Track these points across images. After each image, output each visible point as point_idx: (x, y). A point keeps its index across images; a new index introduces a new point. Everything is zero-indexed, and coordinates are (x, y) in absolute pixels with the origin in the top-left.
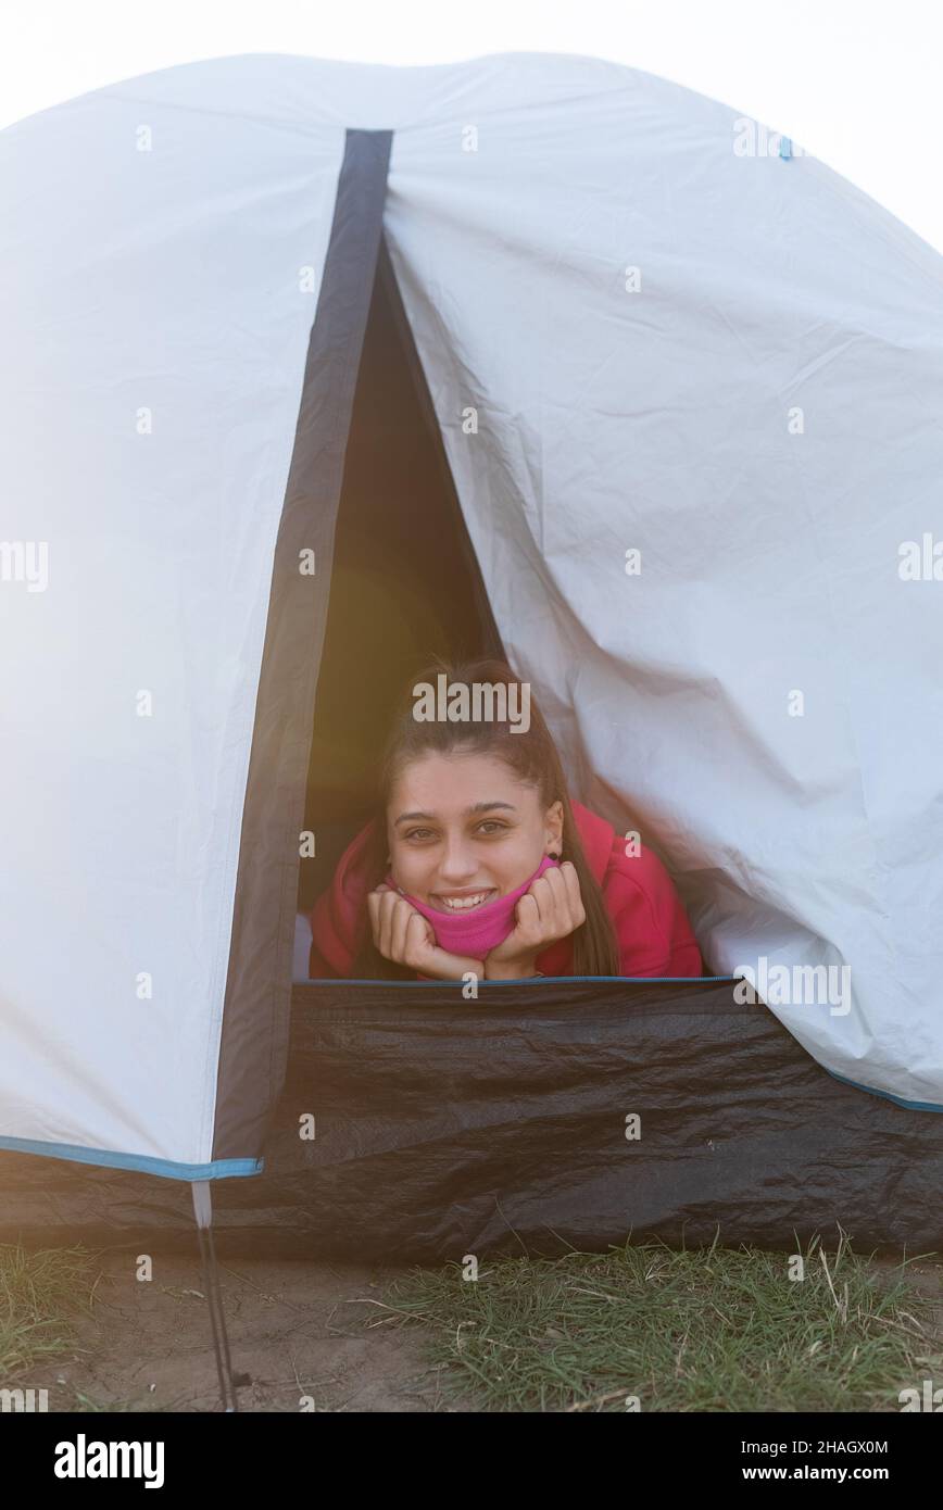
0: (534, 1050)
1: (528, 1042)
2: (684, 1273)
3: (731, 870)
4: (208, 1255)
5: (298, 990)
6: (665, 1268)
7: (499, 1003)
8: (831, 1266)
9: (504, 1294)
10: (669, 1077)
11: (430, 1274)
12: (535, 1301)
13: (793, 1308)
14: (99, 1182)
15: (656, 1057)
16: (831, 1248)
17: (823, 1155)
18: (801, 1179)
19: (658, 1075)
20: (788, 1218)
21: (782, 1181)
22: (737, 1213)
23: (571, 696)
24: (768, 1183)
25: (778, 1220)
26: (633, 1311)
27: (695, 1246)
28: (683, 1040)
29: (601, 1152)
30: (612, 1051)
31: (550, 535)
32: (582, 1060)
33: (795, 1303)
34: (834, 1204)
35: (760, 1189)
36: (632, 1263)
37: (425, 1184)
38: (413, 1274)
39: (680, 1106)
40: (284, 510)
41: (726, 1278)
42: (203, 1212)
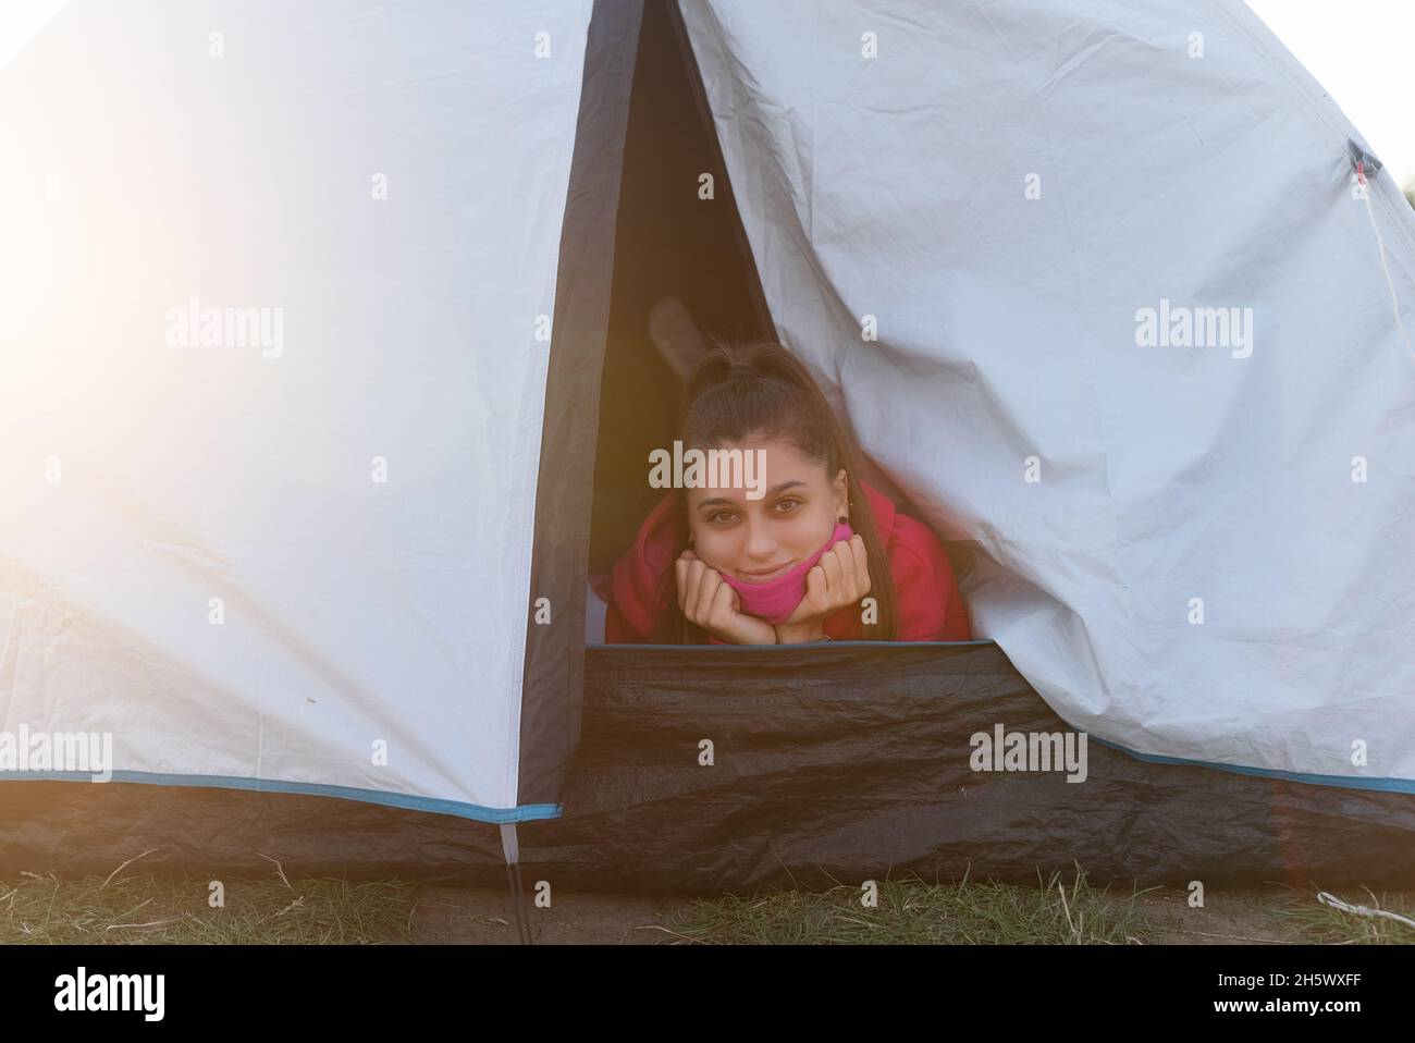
0: (804, 707)
1: (798, 700)
2: (937, 904)
3: (985, 542)
4: (517, 889)
5: (593, 654)
6: (920, 900)
7: (771, 665)
8: (1069, 897)
9: (777, 922)
10: (926, 730)
11: (711, 905)
12: (804, 927)
13: (1034, 934)
14: (412, 824)
15: (915, 712)
16: (1068, 882)
17: (1064, 801)
18: (1044, 821)
19: (916, 729)
20: (1032, 856)
21: (1029, 824)
22: (985, 852)
23: (839, 377)
24: (1014, 825)
25: (1021, 858)
26: (890, 936)
27: (948, 879)
28: (940, 698)
29: (863, 797)
30: (874, 707)
31: (819, 226)
32: (846, 715)
33: (1035, 929)
34: (1074, 844)
35: (1007, 830)
36: (891, 896)
37: (706, 825)
38: (694, 905)
39: (937, 756)
40: (567, 206)
41: (975, 908)
42: (511, 849)
